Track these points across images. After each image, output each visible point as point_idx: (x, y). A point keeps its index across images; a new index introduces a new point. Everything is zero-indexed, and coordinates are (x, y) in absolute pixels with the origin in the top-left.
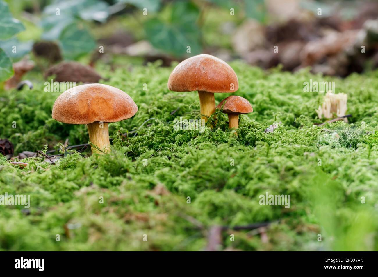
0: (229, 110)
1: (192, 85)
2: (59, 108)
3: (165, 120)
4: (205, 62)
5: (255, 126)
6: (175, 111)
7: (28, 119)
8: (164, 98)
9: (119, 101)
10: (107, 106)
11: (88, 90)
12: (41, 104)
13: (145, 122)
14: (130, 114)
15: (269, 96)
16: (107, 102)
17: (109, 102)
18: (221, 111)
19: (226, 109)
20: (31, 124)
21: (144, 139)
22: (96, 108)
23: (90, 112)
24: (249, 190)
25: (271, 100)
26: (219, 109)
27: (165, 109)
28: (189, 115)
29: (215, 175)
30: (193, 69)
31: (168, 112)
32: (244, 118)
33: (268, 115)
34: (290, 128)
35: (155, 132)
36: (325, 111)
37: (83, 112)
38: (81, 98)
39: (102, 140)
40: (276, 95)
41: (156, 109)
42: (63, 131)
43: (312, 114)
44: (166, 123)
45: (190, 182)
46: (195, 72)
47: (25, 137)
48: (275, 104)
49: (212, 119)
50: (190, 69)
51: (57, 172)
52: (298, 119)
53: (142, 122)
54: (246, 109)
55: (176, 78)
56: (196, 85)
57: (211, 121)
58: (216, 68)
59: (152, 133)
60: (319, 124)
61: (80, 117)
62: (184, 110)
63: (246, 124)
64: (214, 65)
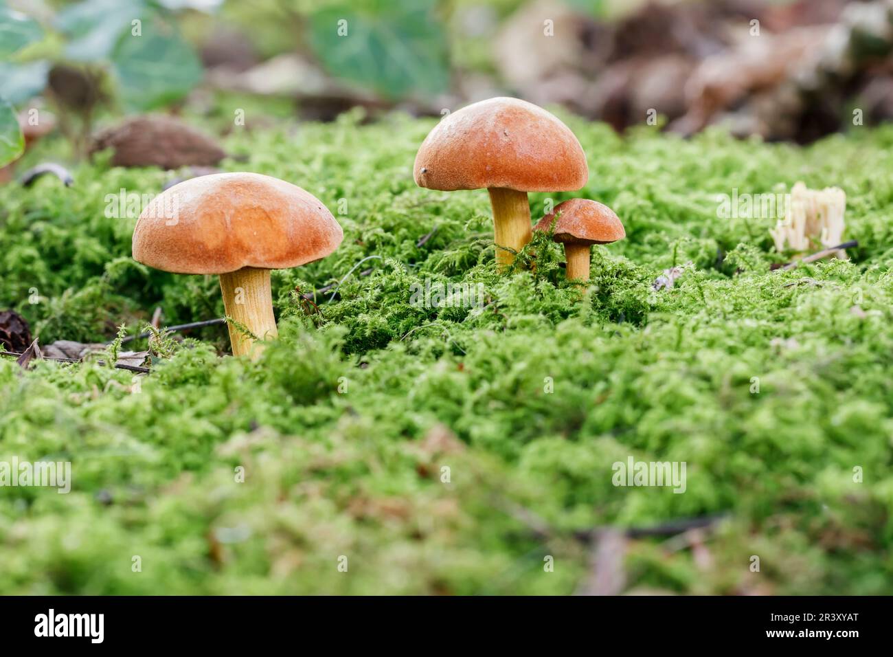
0: (569, 234)
1: (478, 174)
2: (151, 235)
3: (406, 260)
4: (507, 116)
5: (632, 273)
6: (427, 237)
7: (59, 259)
8: (395, 205)
9: (299, 216)
10: (272, 227)
11: (223, 188)
12: (87, 221)
13: (357, 265)
14: (326, 247)
15: (651, 197)
16: (271, 217)
17: (275, 218)
18: (548, 236)
19: (561, 231)
20: (65, 273)
21: (358, 308)
22: (244, 233)
23: (231, 243)
24: (647, 436)
25: (657, 206)
26: (542, 232)
27: (403, 231)
28: (464, 248)
29: (557, 399)
30: (480, 135)
31: (412, 239)
32: (602, 253)
33: (652, 244)
34: (711, 275)
35: (383, 289)
36: (792, 232)
37: (212, 243)
38: (207, 210)
39: (258, 312)
40: (663, 195)
41: (380, 231)
42: (146, 289)
43: (761, 239)
44: (409, 268)
45: (498, 417)
46: (485, 142)
47: (56, 305)
48: (665, 216)
49: (527, 256)
50: (470, 134)
51: (161, 394)
52: (733, 254)
53: (348, 266)
54: (610, 232)
55: (436, 155)
56: (487, 173)
57: (524, 262)
58: (535, 132)
59: (377, 292)
60: (782, 266)
61: (204, 255)
62: (449, 235)
63: (609, 268)
64: (529, 125)
